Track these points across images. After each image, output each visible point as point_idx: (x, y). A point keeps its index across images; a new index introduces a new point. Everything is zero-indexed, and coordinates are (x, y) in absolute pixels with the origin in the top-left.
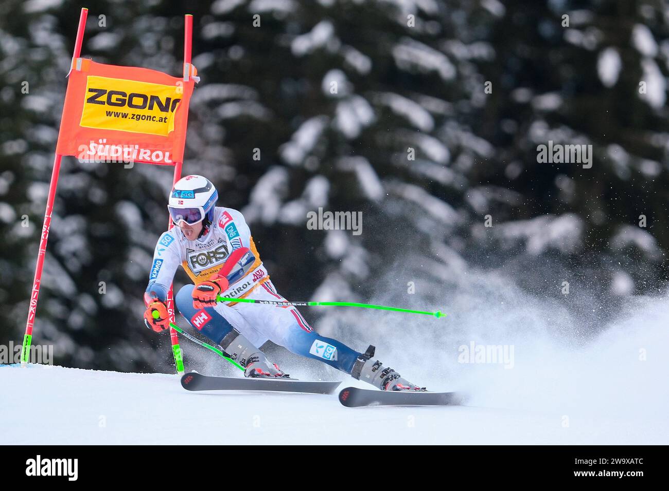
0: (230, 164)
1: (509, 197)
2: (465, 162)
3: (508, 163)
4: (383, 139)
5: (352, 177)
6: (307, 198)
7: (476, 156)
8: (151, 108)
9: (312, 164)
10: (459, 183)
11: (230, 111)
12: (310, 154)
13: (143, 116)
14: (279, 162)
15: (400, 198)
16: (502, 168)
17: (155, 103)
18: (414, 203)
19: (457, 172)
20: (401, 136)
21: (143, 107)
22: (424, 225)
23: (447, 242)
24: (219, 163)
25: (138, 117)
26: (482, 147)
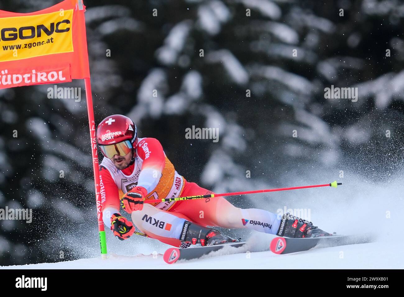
0: (116, 73)
1: (354, 63)
2: (312, 40)
3: (348, 35)
4: (240, 31)
5: (220, 67)
6: (185, 91)
7: (320, 33)
8: (39, 35)
9: (184, 62)
10: (310, 58)
11: (109, 28)
12: (181, 53)
13: (33, 44)
14: (157, 64)
15: (263, 79)
16: (344, 40)
17: (42, 30)
18: (275, 81)
19: (307, 49)
20: (255, 27)
21: (33, 36)
22: (287, 98)
23: (308, 109)
24: (107, 74)
25: (30, 45)
26: (325, 25)
